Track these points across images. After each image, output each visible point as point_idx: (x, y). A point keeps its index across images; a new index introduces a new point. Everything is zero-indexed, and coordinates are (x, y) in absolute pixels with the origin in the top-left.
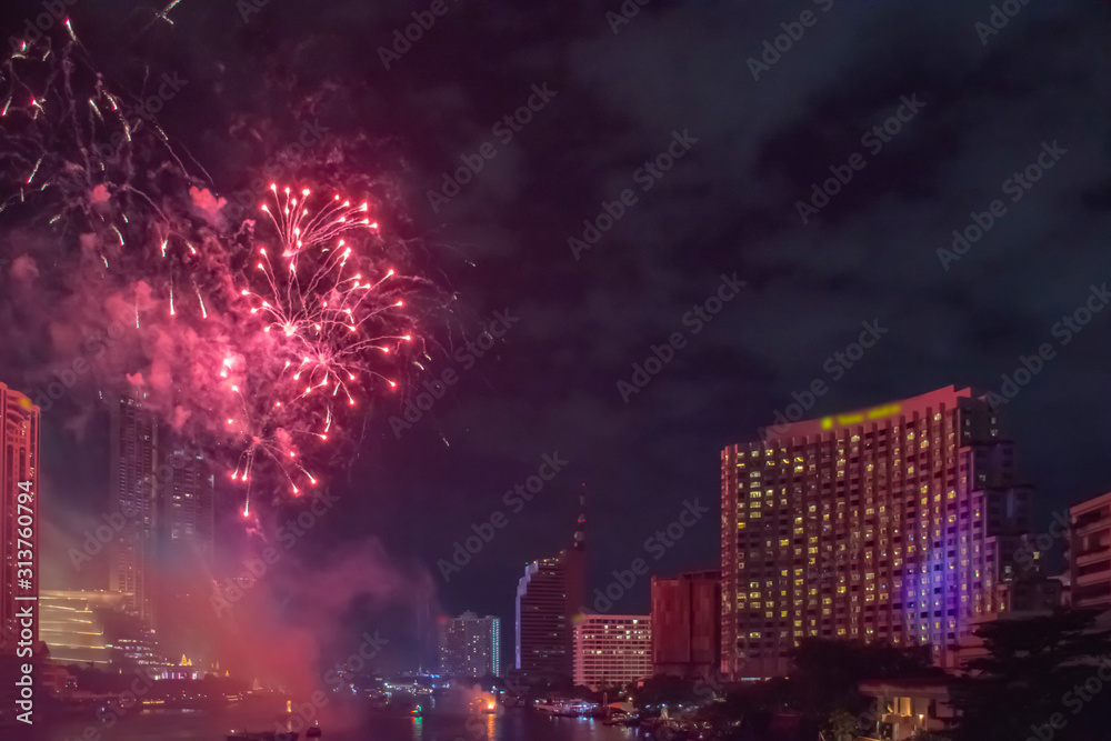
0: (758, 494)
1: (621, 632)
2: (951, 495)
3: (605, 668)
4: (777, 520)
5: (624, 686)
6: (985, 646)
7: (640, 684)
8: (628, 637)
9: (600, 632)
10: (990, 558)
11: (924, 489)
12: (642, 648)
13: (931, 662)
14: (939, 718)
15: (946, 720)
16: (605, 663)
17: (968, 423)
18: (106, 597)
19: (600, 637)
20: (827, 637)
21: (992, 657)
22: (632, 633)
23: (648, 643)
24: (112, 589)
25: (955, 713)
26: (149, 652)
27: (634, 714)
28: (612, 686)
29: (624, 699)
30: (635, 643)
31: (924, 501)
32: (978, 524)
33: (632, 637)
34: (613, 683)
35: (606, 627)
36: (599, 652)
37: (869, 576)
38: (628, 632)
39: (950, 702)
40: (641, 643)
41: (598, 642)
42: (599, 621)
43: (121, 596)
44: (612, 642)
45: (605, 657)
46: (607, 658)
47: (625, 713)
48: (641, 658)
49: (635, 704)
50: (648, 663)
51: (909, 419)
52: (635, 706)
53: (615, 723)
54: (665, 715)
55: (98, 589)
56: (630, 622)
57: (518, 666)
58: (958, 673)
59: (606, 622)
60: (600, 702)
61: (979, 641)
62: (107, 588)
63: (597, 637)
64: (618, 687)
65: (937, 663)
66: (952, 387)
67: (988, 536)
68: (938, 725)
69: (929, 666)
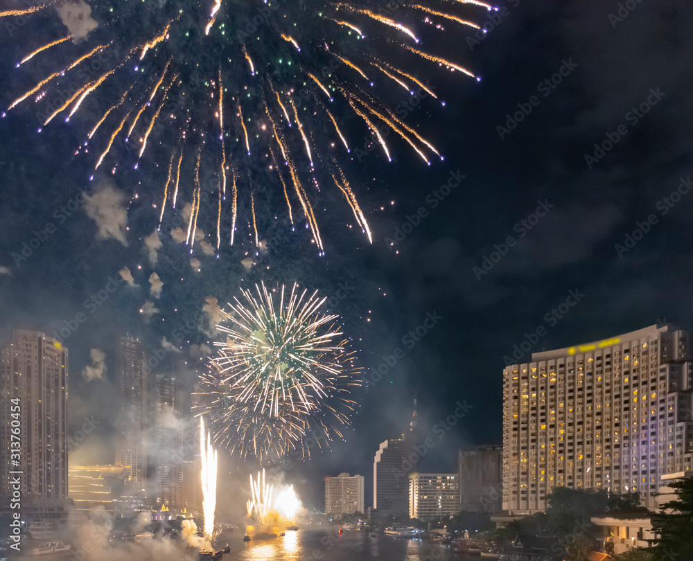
0: (527, 396)
1: (439, 485)
2: (654, 395)
3: (429, 507)
4: (539, 412)
5: (441, 518)
6: (676, 493)
7: (451, 517)
8: (444, 488)
9: (426, 484)
10: (680, 437)
11: (636, 392)
12: (452, 494)
13: (639, 503)
14: (645, 540)
15: (650, 541)
16: (429, 504)
17: (665, 349)
18: (113, 469)
19: (426, 488)
20: (571, 487)
21: (681, 500)
22: (446, 485)
23: (456, 491)
24: (116, 464)
25: (656, 536)
26: (141, 504)
27: (447, 536)
28: (433, 518)
29: (441, 527)
30: (448, 491)
31: (635, 400)
32: (671, 415)
33: (446, 488)
34: (434, 516)
35: (430, 481)
36: (425, 497)
37: (598, 448)
38: (444, 484)
39: (653, 530)
40: (452, 491)
41: (425, 491)
42: (425, 477)
43: (122, 469)
44: (434, 491)
45: (429, 500)
46: (431, 500)
47: (442, 535)
48: (452, 500)
49: (448, 530)
50: (456, 504)
51: (625, 347)
52: (448, 531)
53: (436, 542)
54: (467, 536)
55: (108, 464)
56: (445, 478)
57: (375, 507)
58: (658, 511)
59: (430, 478)
60: (426, 529)
61: (672, 490)
62: (113, 464)
63: (424, 488)
64: (438, 519)
65: (643, 504)
66: (655, 326)
67: (678, 422)
68: (645, 545)
69: (638, 506)
